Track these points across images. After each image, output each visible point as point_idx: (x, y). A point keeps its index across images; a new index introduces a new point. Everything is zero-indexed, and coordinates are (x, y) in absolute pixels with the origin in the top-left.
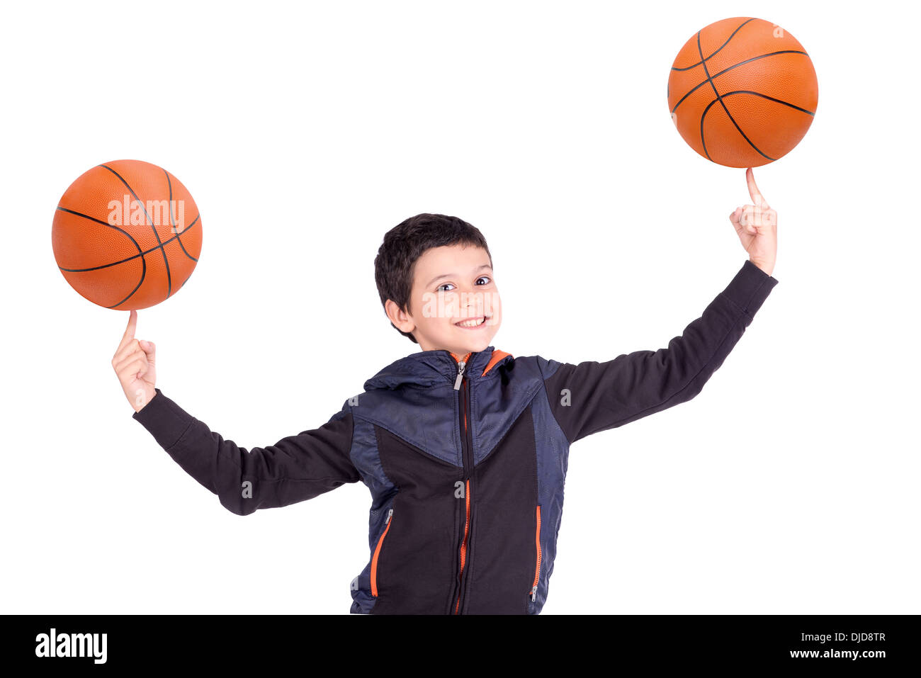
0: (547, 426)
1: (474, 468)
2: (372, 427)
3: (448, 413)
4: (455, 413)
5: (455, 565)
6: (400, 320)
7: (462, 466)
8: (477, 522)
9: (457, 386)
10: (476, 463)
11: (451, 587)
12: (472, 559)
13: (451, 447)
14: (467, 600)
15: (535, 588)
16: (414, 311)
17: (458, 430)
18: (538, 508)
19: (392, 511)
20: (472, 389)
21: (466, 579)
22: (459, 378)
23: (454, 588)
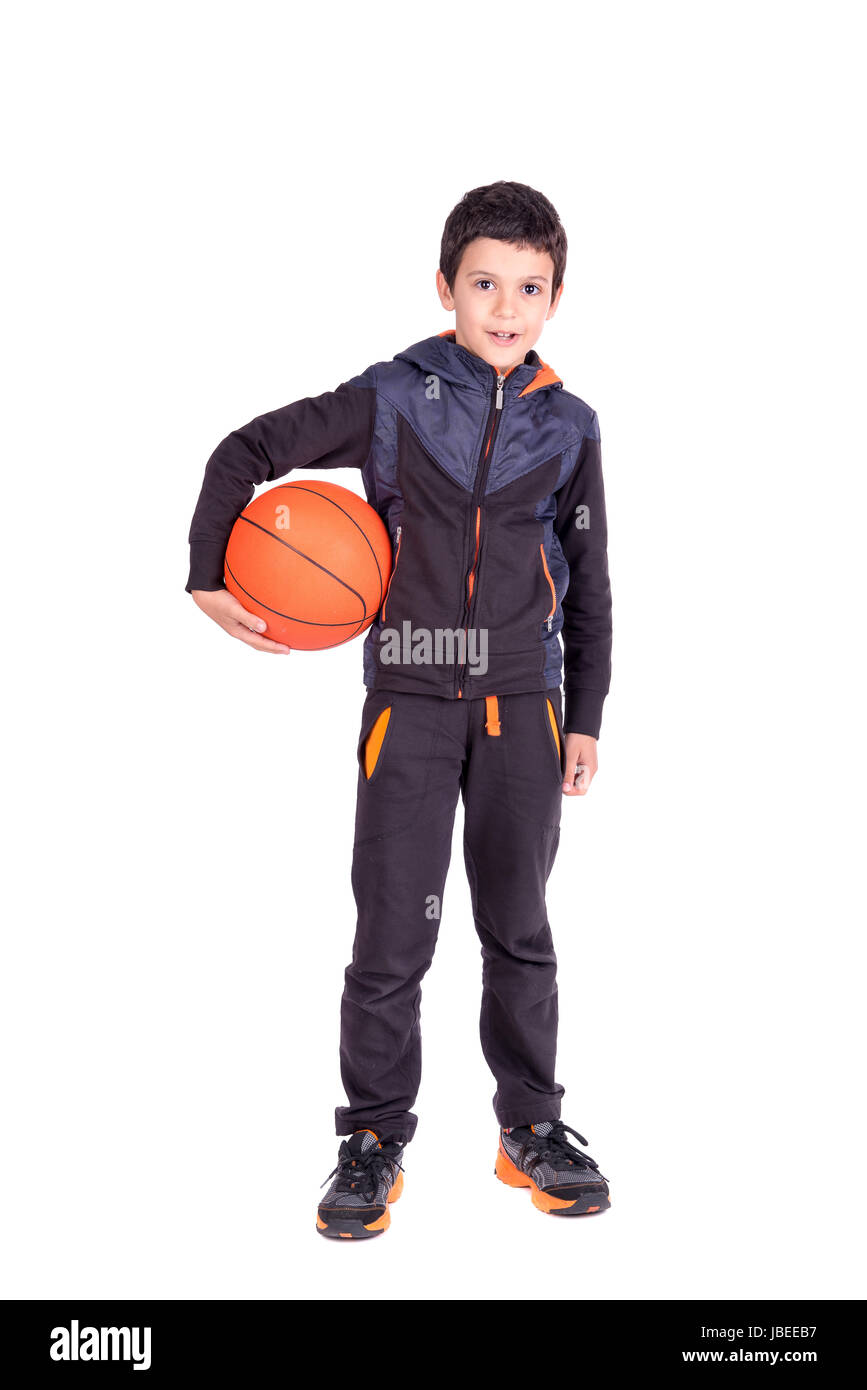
5: (463, 592)
7: (471, 490)
10: (487, 492)
11: (458, 615)
12: (480, 589)
13: (467, 468)
15: (551, 617)
17: (478, 455)
19: (400, 528)
21: (474, 609)
22: (500, 394)
23: (462, 615)
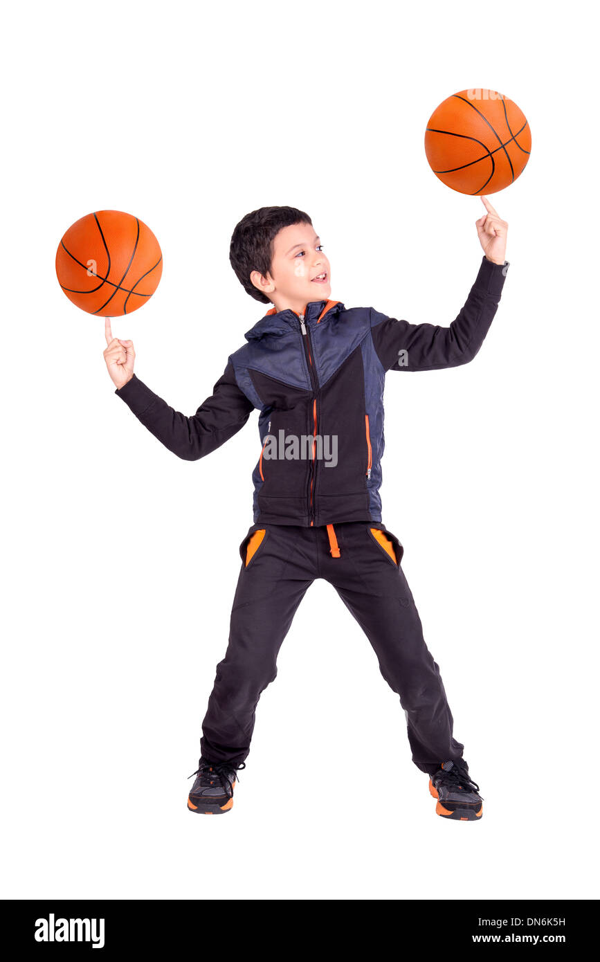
0: (371, 358)
1: (320, 390)
2: (246, 370)
3: (297, 354)
4: (302, 354)
6: (263, 285)
7: (311, 390)
8: (322, 427)
9: (304, 332)
10: (321, 386)
11: (307, 472)
13: (303, 378)
14: (318, 480)
15: (369, 470)
16: (276, 276)
17: (306, 365)
18: (367, 417)
19: (270, 423)
20: (311, 334)
21: (317, 466)
22: (303, 327)
23: (309, 472)
